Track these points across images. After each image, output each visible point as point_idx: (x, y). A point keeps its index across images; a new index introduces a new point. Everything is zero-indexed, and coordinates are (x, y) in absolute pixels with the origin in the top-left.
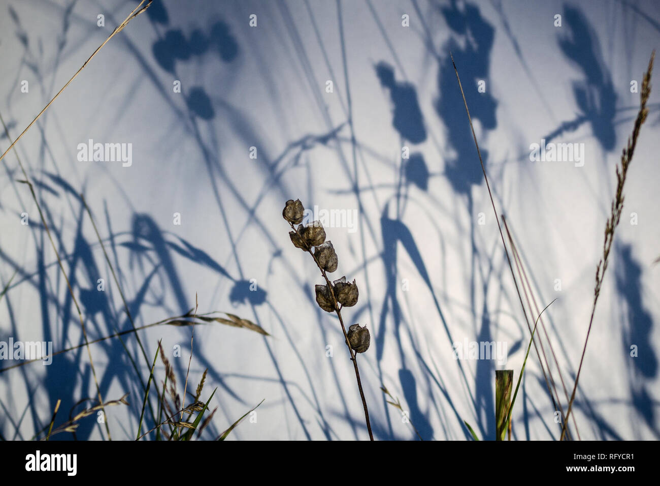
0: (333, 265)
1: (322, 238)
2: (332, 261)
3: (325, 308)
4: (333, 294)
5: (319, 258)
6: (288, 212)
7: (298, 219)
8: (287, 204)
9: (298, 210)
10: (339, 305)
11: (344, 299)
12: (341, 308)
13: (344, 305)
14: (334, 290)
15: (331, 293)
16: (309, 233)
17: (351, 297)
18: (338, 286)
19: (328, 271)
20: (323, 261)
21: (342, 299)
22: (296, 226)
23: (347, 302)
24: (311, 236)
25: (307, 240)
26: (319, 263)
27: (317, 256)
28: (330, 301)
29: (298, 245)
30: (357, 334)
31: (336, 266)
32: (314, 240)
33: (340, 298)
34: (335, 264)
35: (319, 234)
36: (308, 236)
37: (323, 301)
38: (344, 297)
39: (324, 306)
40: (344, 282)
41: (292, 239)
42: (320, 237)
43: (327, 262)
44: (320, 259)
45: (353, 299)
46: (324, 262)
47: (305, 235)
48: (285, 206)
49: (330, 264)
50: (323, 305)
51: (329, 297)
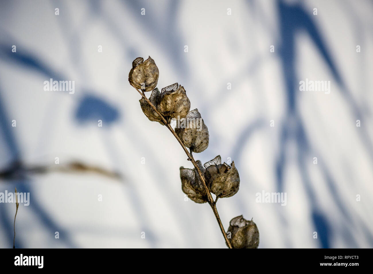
0: (202, 143)
1: (185, 109)
2: (200, 138)
3: (195, 199)
4: (204, 182)
5: (182, 135)
6: (137, 76)
7: (150, 84)
8: (134, 65)
9: (149, 71)
10: (214, 196)
11: (220, 189)
12: (216, 200)
13: (220, 196)
14: (205, 177)
15: (201, 181)
16: (166, 104)
17: (229, 185)
18: (210, 170)
19: (196, 152)
20: (188, 139)
21: (217, 189)
22: (148, 95)
23: (224, 192)
24: (169, 107)
25: (164, 113)
26: (183, 142)
27: (179, 132)
28: (200, 192)
29: (152, 118)
30: (240, 233)
31: (207, 143)
32: (174, 112)
33: (214, 189)
34: (205, 141)
35: (180, 104)
36: (165, 108)
37: (191, 191)
38: (220, 187)
39: (193, 197)
40: (218, 164)
41: (144, 110)
42: (181, 108)
43: (194, 139)
44: (183, 137)
45: (233, 188)
46: (190, 140)
47: (161, 107)
48: (132, 67)
49: (198, 142)
50: (192, 195)
51: (199, 186)
